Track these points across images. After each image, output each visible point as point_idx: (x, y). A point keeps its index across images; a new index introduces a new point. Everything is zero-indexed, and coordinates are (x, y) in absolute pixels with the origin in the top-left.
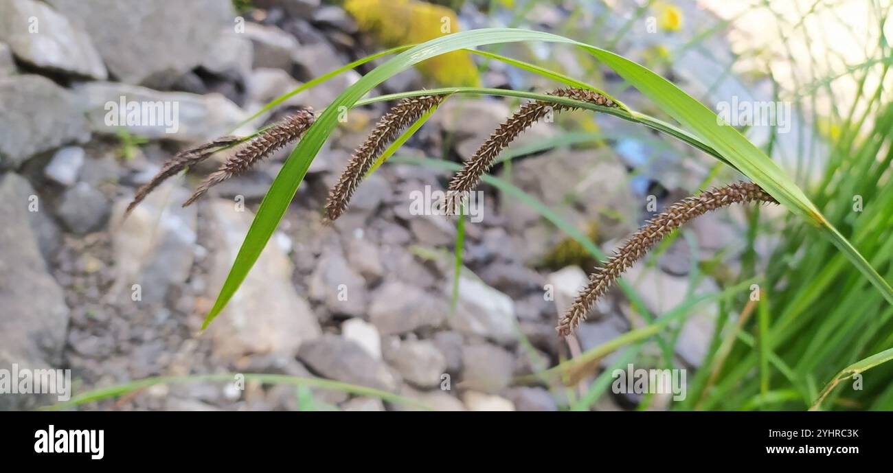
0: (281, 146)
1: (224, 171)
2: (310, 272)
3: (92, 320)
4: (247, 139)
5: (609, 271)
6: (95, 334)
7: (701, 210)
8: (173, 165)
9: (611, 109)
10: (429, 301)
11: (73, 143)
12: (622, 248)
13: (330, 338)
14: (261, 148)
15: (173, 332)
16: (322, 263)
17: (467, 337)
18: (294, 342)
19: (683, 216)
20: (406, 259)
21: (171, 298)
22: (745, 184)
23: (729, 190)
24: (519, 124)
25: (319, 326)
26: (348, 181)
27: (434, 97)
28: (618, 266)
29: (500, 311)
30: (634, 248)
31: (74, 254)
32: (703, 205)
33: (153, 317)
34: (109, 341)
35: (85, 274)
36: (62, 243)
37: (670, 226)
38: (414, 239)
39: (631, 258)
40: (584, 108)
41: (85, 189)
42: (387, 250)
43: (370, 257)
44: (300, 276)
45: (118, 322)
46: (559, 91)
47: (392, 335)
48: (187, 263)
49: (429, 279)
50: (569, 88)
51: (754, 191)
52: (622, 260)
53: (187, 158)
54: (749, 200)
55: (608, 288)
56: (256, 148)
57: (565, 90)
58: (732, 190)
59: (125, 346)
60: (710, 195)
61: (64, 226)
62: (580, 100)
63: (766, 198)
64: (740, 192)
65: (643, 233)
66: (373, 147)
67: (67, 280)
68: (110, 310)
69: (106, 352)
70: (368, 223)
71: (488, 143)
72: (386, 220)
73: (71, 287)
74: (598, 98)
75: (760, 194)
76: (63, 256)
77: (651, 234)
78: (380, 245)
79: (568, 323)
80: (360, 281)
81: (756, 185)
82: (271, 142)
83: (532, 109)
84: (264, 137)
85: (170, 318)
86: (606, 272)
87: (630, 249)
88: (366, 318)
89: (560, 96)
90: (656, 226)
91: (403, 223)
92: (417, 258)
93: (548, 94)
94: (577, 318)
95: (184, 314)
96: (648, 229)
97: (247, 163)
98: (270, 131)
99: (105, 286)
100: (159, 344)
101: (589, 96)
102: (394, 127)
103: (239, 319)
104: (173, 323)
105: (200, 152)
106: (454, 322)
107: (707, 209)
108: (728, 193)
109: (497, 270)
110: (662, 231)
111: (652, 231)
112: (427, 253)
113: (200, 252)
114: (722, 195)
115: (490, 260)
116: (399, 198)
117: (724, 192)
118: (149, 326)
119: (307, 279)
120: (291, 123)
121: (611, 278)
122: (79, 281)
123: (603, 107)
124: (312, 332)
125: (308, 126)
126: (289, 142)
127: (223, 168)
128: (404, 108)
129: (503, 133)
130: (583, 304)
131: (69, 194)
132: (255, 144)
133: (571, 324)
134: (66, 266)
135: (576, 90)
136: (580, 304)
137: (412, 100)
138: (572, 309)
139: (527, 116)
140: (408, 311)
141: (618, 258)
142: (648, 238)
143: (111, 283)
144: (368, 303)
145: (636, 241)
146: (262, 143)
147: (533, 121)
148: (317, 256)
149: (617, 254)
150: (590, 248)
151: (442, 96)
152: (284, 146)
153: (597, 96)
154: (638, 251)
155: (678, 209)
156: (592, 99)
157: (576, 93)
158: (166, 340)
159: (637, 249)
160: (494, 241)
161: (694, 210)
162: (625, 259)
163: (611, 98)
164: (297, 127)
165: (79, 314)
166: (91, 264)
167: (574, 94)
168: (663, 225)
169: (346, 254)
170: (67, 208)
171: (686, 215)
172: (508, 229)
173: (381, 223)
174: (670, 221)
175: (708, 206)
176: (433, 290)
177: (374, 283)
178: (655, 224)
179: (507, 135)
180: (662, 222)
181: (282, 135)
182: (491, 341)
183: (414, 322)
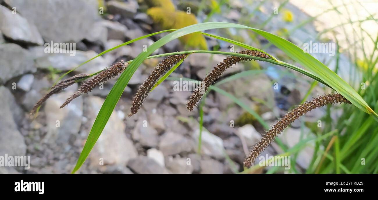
0: (108, 79)
1: (80, 91)
2: (133, 128)
3: (37, 150)
4: (92, 76)
5: (269, 136)
6: (38, 156)
7: (314, 107)
8: (55, 88)
9: (268, 59)
10: (186, 141)
11: (29, 73)
12: (275, 125)
13: (142, 157)
14: (99, 80)
15: (72, 156)
16: (138, 124)
17: (203, 156)
18: (126, 159)
19: (305, 110)
20: (175, 122)
21: (72, 140)
22: (335, 94)
23: (327, 97)
24: (224, 67)
25: (137, 152)
26: (141, 95)
27: (182, 55)
28: (274, 134)
29: (217, 145)
30: (281, 125)
31: (29, 121)
32: (315, 105)
33: (64, 149)
34: (44, 159)
35: (34, 130)
36: (24, 116)
37: (299, 115)
38: (179, 113)
39: (280, 130)
40: (255, 59)
41: (34, 93)
42: (167, 118)
43: (159, 122)
44: (128, 130)
45: (48, 151)
46: (242, 52)
47: (169, 155)
48: (79, 125)
49: (185, 131)
50: (247, 50)
51: (339, 98)
52: (276, 131)
53: (62, 85)
54: (337, 102)
55: (269, 144)
56: (96, 80)
57: (245, 51)
58: (328, 97)
59: (51, 162)
60: (317, 100)
61: (25, 109)
62: (253, 55)
63: (345, 101)
64: (332, 98)
65: (285, 118)
66: (153, 79)
67: (26, 133)
68: (45, 146)
69: (43, 164)
70: (158, 106)
71: (208, 76)
72: (166, 105)
73: (28, 136)
74: (261, 55)
75: (342, 99)
76: (24, 122)
77: (289, 119)
78: (164, 116)
79: (250, 160)
80: (155, 132)
81: (340, 95)
82: (103, 77)
83: (230, 60)
84: (100, 75)
85: (71, 149)
86: (268, 137)
87: (279, 126)
88: (158, 148)
89: (243, 54)
90: (291, 115)
91: (174, 106)
92: (180, 122)
93: (237, 53)
94: (254, 158)
95: (77, 147)
96: (288, 116)
97: (92, 87)
98: (103, 72)
99: (43, 135)
100: (66, 161)
101: (257, 54)
102: (163, 69)
103: (101, 150)
104: (72, 152)
105: (69, 82)
106: (196, 150)
107: (316, 107)
108: (326, 99)
109: (216, 127)
110: (295, 117)
111: (290, 117)
112: (184, 119)
113: (85, 119)
114: (324, 100)
115: (212, 122)
116: (172, 95)
117: (325, 98)
118: (62, 153)
119: (132, 131)
120: (113, 68)
121: (270, 139)
122: (31, 133)
123: (264, 58)
124: (134, 155)
125: (121, 69)
126: (112, 77)
127: (80, 89)
128: (168, 60)
129: (216, 72)
130: (257, 151)
131: (27, 95)
132: (96, 78)
133: (251, 161)
134: (26, 127)
135: (251, 51)
136: (255, 151)
137: (172, 56)
138: (252, 154)
139: (227, 63)
140: (176, 145)
141: (273, 130)
142: (288, 120)
143: (45, 134)
144: (159, 142)
145: (282, 122)
146: (99, 77)
147: (230, 66)
148: (136, 121)
149: (273, 128)
150: (256, 117)
151: (186, 54)
152: (110, 79)
153: (261, 53)
154: (283, 126)
155: (303, 106)
156: (259, 55)
157: (251, 52)
158: (69, 159)
159: (282, 126)
160: (214, 113)
161: (310, 107)
162: (277, 130)
163: (268, 54)
164: (116, 70)
165: (31, 148)
166: (37, 125)
167: (250, 53)
168: (295, 114)
169: (149, 120)
170: (26, 101)
171: (306, 109)
172: (220, 109)
173: (164, 106)
174: (299, 112)
175: (317, 105)
176: (187, 135)
177: (161, 133)
178: (291, 114)
179: (218, 73)
180: (294, 113)
181: (109, 73)
182: (213, 158)
183: (179, 150)
